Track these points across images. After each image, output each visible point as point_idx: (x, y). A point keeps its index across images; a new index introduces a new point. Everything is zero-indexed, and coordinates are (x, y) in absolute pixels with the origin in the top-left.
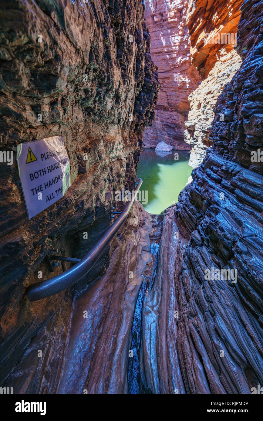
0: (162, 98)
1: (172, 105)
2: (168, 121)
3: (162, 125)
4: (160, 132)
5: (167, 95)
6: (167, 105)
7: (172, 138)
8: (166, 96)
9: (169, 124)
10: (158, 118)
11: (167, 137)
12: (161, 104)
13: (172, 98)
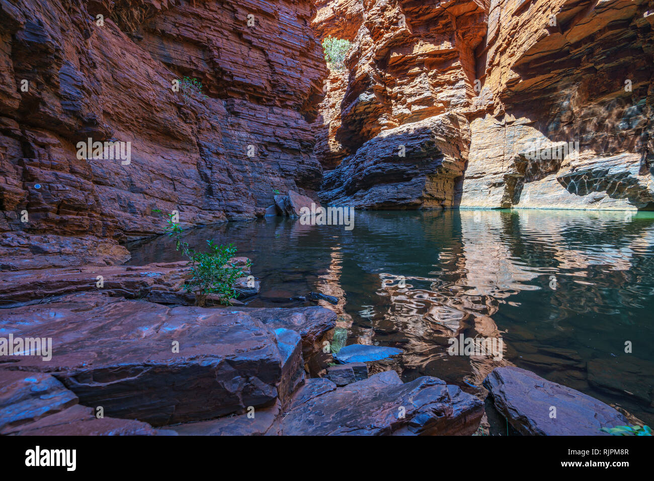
0: (250, 63)
1: (289, 90)
2: (279, 132)
3: (259, 145)
4: (253, 167)
5: (268, 61)
6: (269, 89)
7: (292, 181)
8: (266, 64)
9: (282, 141)
10: (242, 122)
11: (277, 179)
12: (248, 81)
13: (285, 70)
